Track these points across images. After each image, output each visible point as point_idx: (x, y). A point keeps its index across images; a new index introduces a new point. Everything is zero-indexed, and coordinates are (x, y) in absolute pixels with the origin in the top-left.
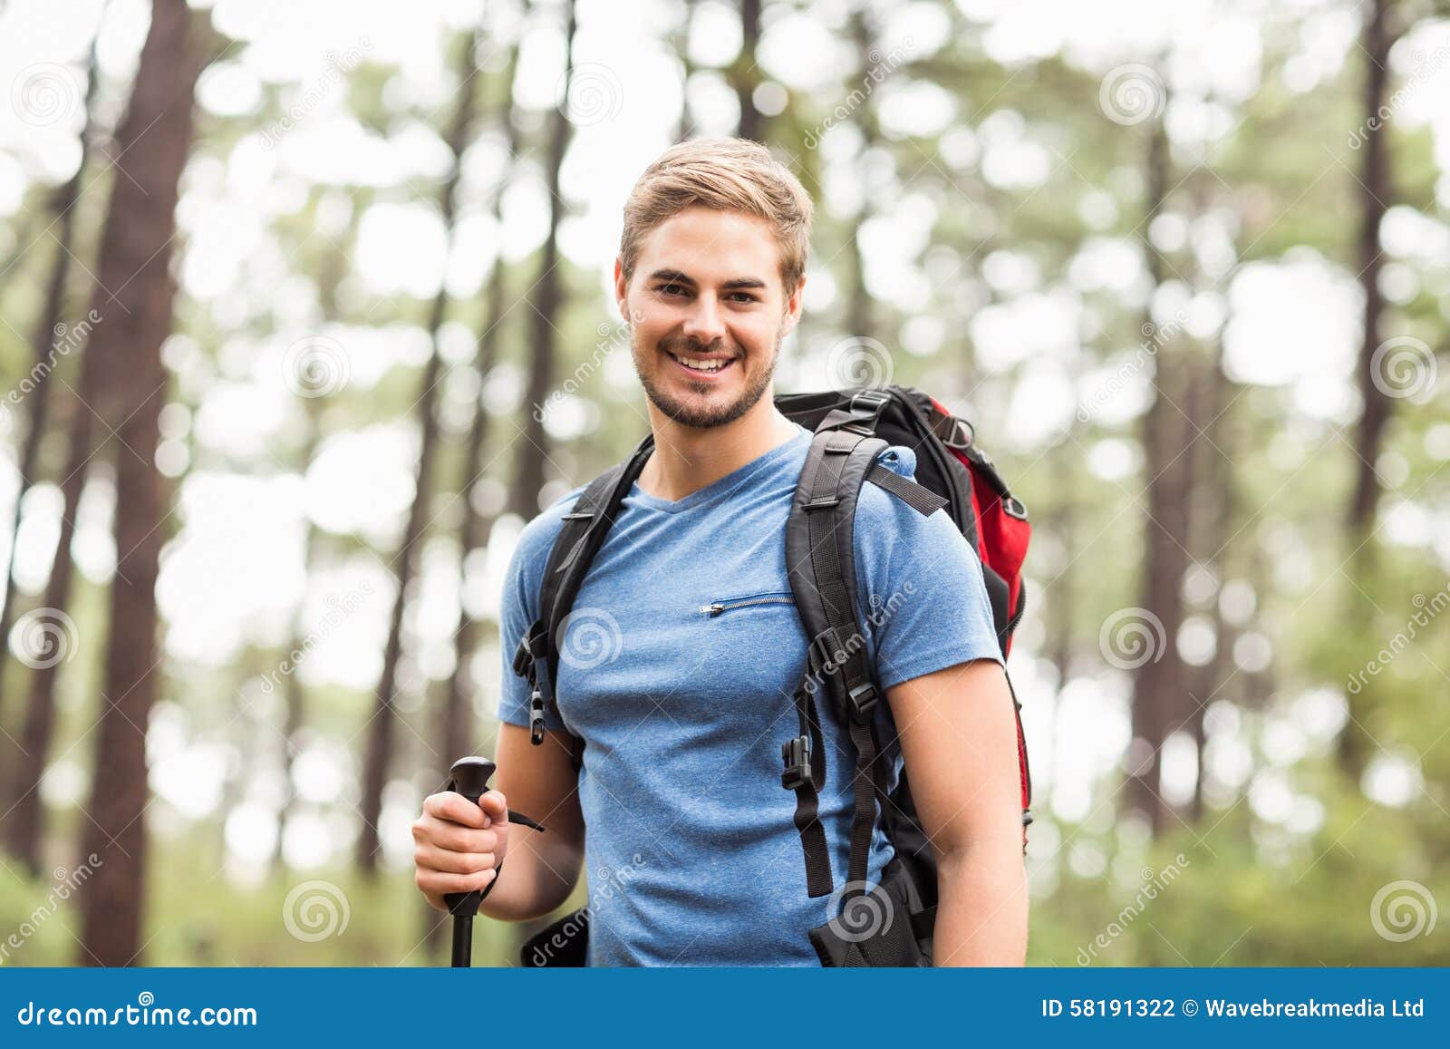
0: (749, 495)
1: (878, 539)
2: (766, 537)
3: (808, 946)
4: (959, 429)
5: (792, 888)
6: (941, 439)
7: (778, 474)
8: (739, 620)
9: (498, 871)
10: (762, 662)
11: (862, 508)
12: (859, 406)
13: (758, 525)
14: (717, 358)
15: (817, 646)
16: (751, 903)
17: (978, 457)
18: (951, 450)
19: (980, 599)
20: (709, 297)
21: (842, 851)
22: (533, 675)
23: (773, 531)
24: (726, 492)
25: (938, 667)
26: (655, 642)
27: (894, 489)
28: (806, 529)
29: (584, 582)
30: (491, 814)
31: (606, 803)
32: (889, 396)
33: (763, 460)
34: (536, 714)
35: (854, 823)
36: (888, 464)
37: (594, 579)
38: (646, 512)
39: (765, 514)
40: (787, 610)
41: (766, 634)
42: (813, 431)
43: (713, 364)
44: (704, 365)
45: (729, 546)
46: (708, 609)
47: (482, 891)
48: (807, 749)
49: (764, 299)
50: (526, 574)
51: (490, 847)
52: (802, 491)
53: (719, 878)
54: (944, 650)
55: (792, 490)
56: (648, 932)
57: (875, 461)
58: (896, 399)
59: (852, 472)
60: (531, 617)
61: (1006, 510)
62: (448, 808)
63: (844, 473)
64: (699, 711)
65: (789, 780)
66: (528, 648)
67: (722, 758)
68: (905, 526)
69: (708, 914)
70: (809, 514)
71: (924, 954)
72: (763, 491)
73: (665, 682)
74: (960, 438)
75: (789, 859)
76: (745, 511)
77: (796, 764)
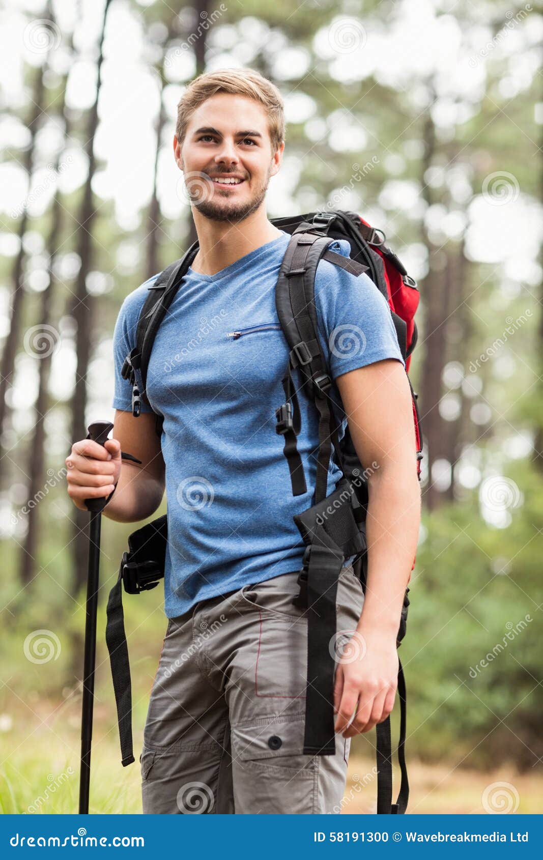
0: (255, 269)
1: (329, 290)
2: (265, 293)
3: (293, 527)
4: (376, 234)
5: (284, 493)
6: (366, 240)
7: (271, 258)
8: (250, 340)
9: (116, 486)
10: (263, 363)
11: (319, 274)
12: (317, 221)
13: (260, 286)
14: (235, 177)
15: (294, 352)
16: (260, 502)
17: (387, 251)
18: (371, 246)
19: (389, 325)
20: (229, 141)
21: (312, 472)
22: (133, 377)
23: (269, 290)
24: (241, 268)
25: (366, 364)
26: (202, 355)
27: (337, 262)
28: (287, 287)
29: (161, 324)
30: (111, 452)
31: (178, 449)
32: (335, 216)
33: (262, 249)
34: (136, 399)
35: (319, 455)
36: (334, 250)
37: (167, 322)
38: (196, 283)
39: (264, 280)
40: (277, 333)
41: (265, 347)
42: (291, 233)
43: (233, 181)
44: (227, 181)
45: (244, 300)
46: (232, 335)
47: (107, 497)
48: (290, 410)
49: (260, 144)
50: (128, 322)
51: (111, 472)
52: (284, 266)
53: (242, 488)
54: (369, 354)
55: (279, 266)
56: (201, 520)
57: (327, 248)
58: (339, 217)
59: (314, 254)
60: (131, 346)
61: (405, 283)
62: (87, 449)
63: (309, 255)
64: (228, 394)
65: (280, 429)
66: (129, 362)
67: (242, 420)
68: (344, 283)
69: (235, 509)
70: (289, 279)
71: (360, 531)
72: (263, 267)
73: (208, 378)
74: (377, 240)
75: (282, 476)
76: (253, 279)
77: (284, 420)
